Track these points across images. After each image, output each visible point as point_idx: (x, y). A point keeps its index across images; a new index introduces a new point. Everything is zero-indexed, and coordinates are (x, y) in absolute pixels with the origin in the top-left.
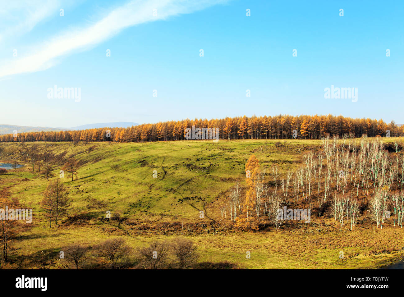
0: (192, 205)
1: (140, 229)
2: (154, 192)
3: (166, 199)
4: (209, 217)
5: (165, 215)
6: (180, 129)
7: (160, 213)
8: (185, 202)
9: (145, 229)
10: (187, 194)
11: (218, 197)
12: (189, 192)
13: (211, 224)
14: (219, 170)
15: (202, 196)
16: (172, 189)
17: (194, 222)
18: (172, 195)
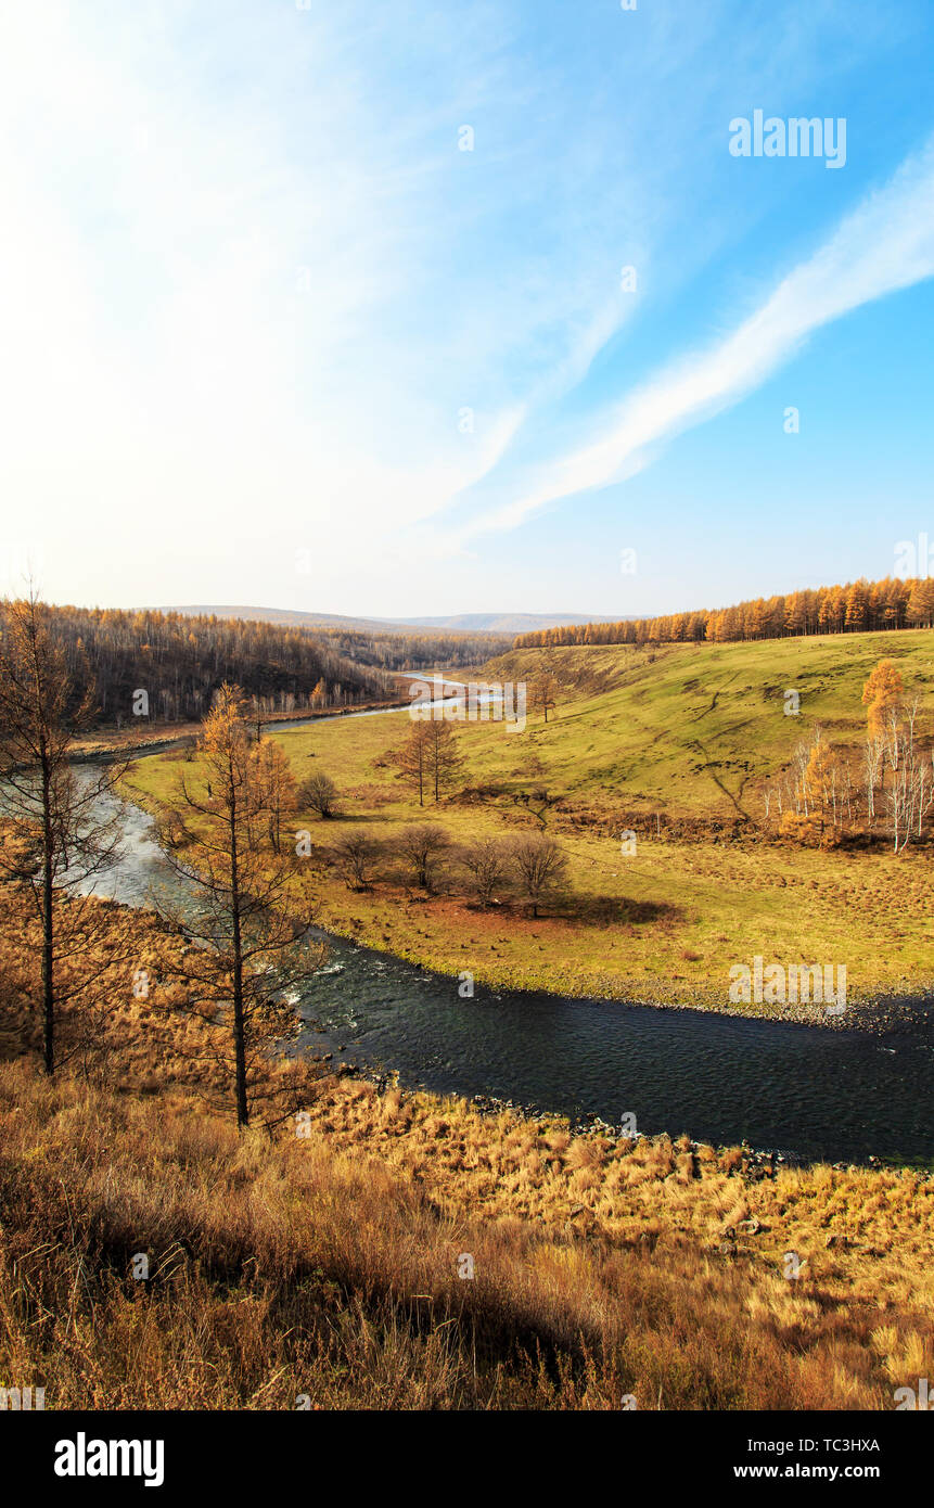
0: (716, 781)
1: (573, 821)
2: (659, 747)
3: (669, 763)
4: (739, 809)
5: (644, 798)
6: (835, 605)
7: (637, 792)
8: (705, 773)
9: (584, 823)
10: (723, 755)
11: (788, 765)
12: (730, 749)
13: (737, 823)
14: (828, 700)
15: (752, 759)
16: (696, 742)
17: (698, 817)
18: (690, 755)
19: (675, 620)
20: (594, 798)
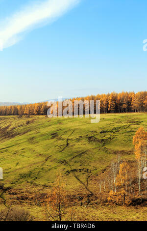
0: (76, 178)
1: (18, 199)
2: (48, 163)
3: (55, 170)
4: (88, 190)
5: (47, 186)
6: (104, 102)
7: (43, 184)
8: (71, 174)
9: (22, 199)
10: (77, 166)
11: (105, 170)
12: (79, 164)
13: (88, 196)
14: (115, 143)
15: (90, 168)
16: (65, 161)
17: (72, 194)
18: (63, 167)
19: (36, 106)
20: (24, 187)
